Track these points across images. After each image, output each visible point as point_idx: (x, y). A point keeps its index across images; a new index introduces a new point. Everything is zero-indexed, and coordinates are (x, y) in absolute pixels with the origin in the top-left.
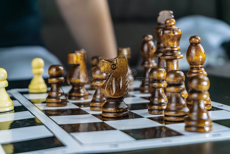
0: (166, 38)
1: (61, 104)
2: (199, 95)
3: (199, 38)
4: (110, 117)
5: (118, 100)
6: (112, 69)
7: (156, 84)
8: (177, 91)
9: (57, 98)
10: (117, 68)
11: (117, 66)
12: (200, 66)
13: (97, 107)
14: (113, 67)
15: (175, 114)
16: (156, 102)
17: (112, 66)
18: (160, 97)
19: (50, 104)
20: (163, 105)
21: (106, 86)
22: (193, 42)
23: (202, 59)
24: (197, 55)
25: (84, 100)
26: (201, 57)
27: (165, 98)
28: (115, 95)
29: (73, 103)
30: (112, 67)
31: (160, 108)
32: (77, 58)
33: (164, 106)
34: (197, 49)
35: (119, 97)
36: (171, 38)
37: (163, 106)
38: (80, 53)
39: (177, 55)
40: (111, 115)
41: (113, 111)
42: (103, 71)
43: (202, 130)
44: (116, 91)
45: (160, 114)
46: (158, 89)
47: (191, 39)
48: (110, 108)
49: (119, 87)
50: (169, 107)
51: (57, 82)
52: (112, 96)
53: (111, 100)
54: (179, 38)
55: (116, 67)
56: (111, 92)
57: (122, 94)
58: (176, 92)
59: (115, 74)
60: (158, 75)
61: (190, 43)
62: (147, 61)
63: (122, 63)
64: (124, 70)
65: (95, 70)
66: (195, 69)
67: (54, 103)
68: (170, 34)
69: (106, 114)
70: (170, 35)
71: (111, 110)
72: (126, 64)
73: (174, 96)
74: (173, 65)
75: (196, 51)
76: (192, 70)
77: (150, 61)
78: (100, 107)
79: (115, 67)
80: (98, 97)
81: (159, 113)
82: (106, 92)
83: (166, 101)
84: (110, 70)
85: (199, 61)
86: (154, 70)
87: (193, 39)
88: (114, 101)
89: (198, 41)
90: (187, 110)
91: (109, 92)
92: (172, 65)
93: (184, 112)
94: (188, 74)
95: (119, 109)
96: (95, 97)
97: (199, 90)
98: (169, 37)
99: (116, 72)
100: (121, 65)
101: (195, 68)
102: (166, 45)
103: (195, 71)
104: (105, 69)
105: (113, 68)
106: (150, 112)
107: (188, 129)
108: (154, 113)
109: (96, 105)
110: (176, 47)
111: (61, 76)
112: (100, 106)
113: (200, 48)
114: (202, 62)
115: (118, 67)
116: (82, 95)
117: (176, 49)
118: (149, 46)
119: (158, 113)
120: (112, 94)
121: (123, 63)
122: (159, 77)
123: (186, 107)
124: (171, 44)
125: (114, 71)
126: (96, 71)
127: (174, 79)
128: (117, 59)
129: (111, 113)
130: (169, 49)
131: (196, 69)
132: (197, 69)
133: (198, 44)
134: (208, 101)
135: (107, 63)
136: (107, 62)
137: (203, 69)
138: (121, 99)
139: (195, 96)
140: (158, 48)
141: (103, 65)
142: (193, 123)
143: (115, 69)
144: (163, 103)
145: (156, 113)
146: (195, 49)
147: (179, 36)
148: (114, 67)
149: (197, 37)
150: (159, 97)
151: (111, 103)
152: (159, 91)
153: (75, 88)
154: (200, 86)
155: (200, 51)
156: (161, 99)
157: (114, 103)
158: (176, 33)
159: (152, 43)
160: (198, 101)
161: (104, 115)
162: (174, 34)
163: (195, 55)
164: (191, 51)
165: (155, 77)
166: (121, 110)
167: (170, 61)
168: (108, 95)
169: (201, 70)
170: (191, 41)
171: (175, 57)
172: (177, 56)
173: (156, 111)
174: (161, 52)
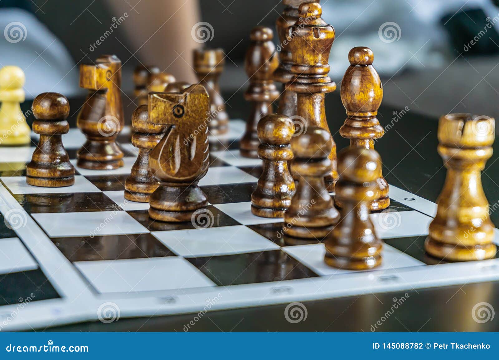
0: (300, 46)
1: (60, 181)
2: (357, 192)
3: (371, 53)
4: (166, 220)
5: (186, 184)
6: (176, 116)
7: (270, 152)
8: (314, 173)
9: (51, 167)
10: (186, 115)
11: (185, 108)
12: (369, 114)
13: (140, 193)
14: (176, 112)
15: (307, 222)
16: (270, 189)
17: (176, 110)
18: (279, 180)
19: (36, 180)
20: (284, 197)
21: (161, 153)
22: (358, 61)
23: (374, 99)
24: (364, 90)
25: (113, 169)
26: (372, 94)
27: (288, 182)
28: (178, 174)
29: (87, 177)
30: (174, 113)
31: (277, 204)
32: (100, 75)
33: (286, 199)
34: (365, 77)
35: (188, 177)
36: (310, 47)
37: (283, 200)
38: (108, 64)
39: (321, 84)
40: (169, 217)
41: (173, 209)
42: (153, 120)
43: (360, 266)
44: (181, 165)
45: (277, 217)
46: (275, 163)
47: (352, 53)
48: (166, 201)
49: (190, 156)
50: (294, 206)
51: (53, 133)
52: (171, 175)
53: (171, 184)
54: (327, 46)
55: (183, 112)
56: (171, 167)
57: (193, 173)
58: (311, 174)
59: (181, 126)
60: (276, 133)
61: (350, 62)
62: (258, 87)
63: (196, 103)
64: (201, 119)
65: (139, 112)
66: (358, 121)
67: (44, 178)
68: (307, 38)
69: (158, 214)
70: (309, 40)
71: (170, 206)
72: (205, 106)
73: (306, 184)
74: (313, 105)
75: (362, 82)
76: (351, 123)
77: (265, 86)
78: (146, 194)
79: (181, 112)
80: (144, 171)
81: (275, 215)
82: (160, 165)
83: (291, 190)
84: (169, 118)
85: (367, 102)
86: (267, 121)
87: (358, 55)
88: (177, 186)
89: (367, 58)
90: (334, 214)
91: (166, 167)
92: (311, 106)
93: (326, 218)
94: (342, 129)
95: (186, 203)
96: (137, 171)
97: (358, 179)
98: (305, 43)
99: (184, 124)
100: (194, 108)
101: (357, 119)
102: (299, 60)
103: (357, 124)
104: (159, 115)
105: (178, 114)
106: (256, 211)
107: (331, 261)
108: (263, 214)
109: (138, 188)
110: (320, 67)
111: (62, 120)
112: (145, 192)
113: (371, 75)
114: (373, 106)
115: (188, 112)
116: (109, 158)
117: (320, 71)
118: (265, 51)
119: (273, 214)
120: (173, 172)
121: (200, 104)
122: (277, 138)
123: (331, 208)
124: (309, 58)
125: (180, 120)
126: (139, 114)
127: (307, 148)
128: (186, 95)
129: (168, 211)
130: (305, 69)
131: (360, 121)
132: (363, 121)
133: (368, 65)
134: (383, 190)
135: (165, 102)
136: (165, 100)
137: (375, 121)
138: (192, 183)
139: (348, 192)
140: (284, 61)
141: (155, 106)
142: (342, 250)
143: (181, 116)
144: (285, 194)
145: (269, 215)
146: (360, 77)
147: (327, 43)
148: (179, 111)
149: (365, 50)
150: (277, 181)
151: (169, 189)
152: (277, 167)
153: (94, 143)
154: (360, 172)
155: (371, 81)
156: (280, 185)
157: (177, 192)
158: (323, 36)
159: (271, 46)
160: (354, 204)
161: (154, 216)
162: (318, 37)
163: (359, 90)
164: (350, 81)
165: (269, 136)
166: (191, 207)
167: (305, 97)
168: (164, 173)
169: (371, 123)
170: (352, 59)
171: (318, 88)
172: (321, 86)
173: (268, 210)
174: (289, 72)
